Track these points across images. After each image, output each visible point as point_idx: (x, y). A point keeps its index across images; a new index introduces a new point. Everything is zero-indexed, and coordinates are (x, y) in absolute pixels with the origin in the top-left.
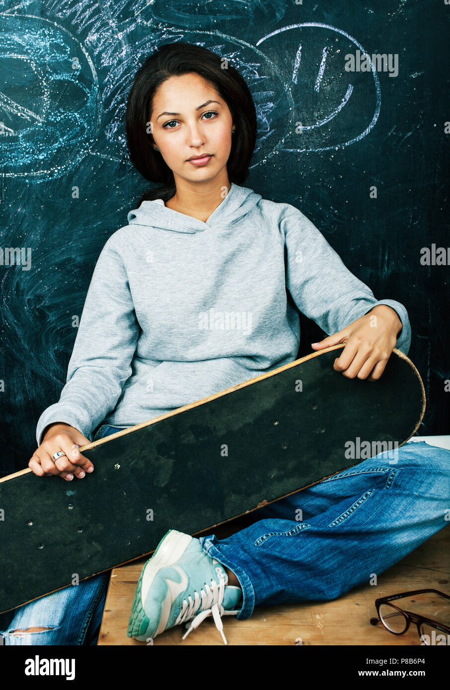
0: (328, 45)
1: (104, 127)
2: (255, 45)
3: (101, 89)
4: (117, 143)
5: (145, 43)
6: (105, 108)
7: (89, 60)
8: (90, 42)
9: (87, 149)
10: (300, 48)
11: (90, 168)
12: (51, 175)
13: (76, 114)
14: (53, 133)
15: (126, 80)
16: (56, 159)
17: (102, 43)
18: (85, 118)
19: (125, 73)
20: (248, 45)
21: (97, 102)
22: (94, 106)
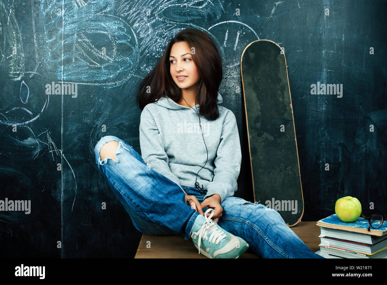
0: (239, 30)
1: (140, 64)
2: (207, 30)
3: (139, 47)
4: (145, 72)
5: (160, 28)
6: (140, 56)
7: (135, 34)
8: (135, 27)
9: (132, 73)
10: (227, 31)
11: (133, 82)
12: (115, 85)
13: (128, 58)
14: (117, 66)
15: (150, 44)
16: (118, 78)
17: (140, 27)
18: (131, 60)
19: (150, 40)
20: (205, 29)
21: (137, 53)
22: (136, 54)
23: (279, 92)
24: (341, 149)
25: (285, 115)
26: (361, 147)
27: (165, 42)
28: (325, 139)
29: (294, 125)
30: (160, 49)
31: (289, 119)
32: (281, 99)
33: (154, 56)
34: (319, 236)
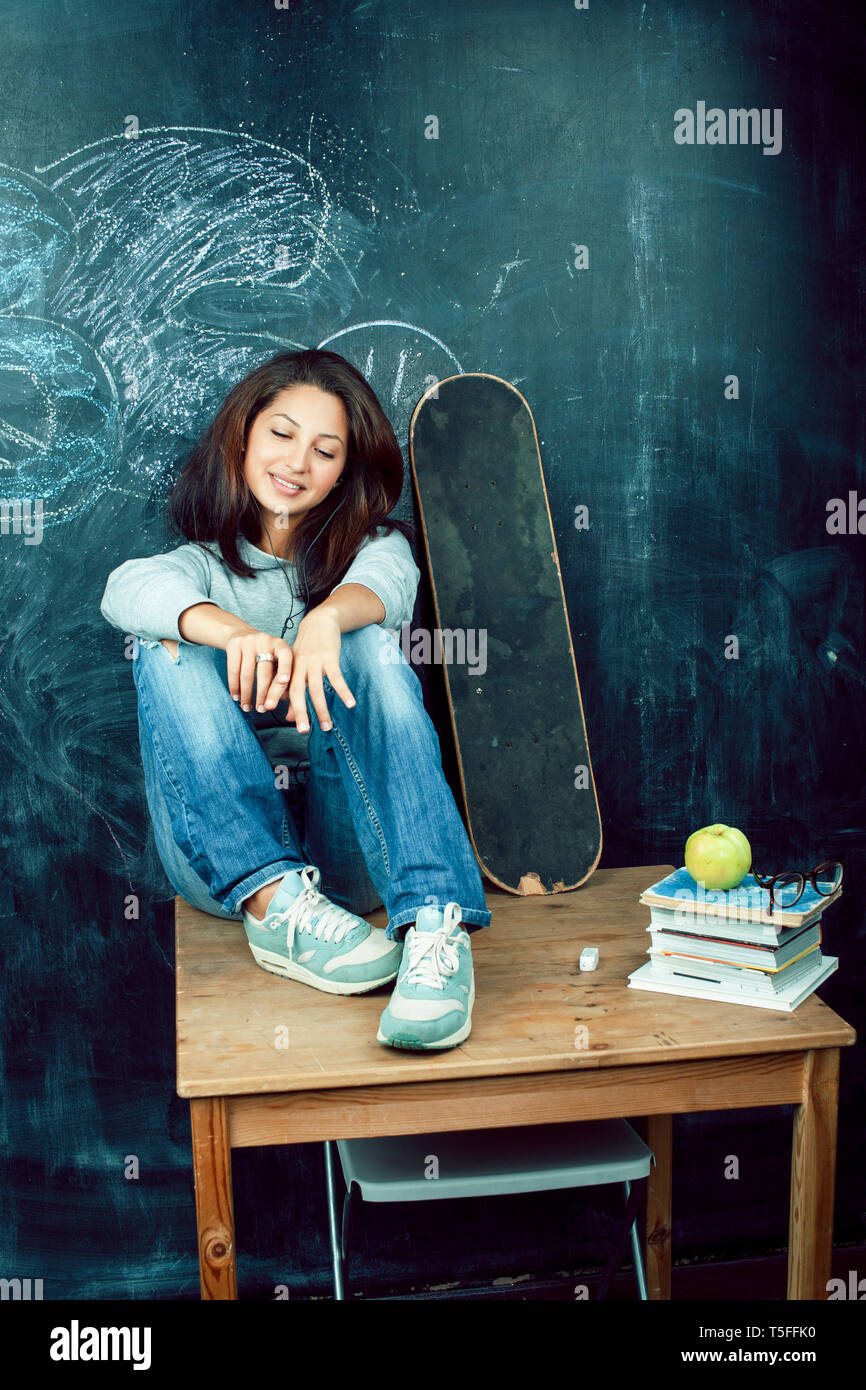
0: (405, 346)
1: (127, 455)
3: (122, 408)
4: (144, 476)
5: (178, 349)
6: (127, 432)
7: (107, 371)
8: (108, 349)
9: (105, 483)
10: (372, 352)
11: (109, 509)
12: (60, 517)
13: (90, 439)
14: (61, 464)
15: (154, 395)
16: (66, 497)
17: (122, 349)
18: (102, 445)
19: (153, 386)
21: (117, 423)
22: (113, 428)
23: (521, 521)
24: (695, 662)
25: (540, 585)
26: (748, 655)
27: (194, 388)
28: (652, 638)
29: (565, 609)
30: (183, 411)
31: (552, 594)
32: (526, 539)
33: (166, 431)
34: (648, 930)
